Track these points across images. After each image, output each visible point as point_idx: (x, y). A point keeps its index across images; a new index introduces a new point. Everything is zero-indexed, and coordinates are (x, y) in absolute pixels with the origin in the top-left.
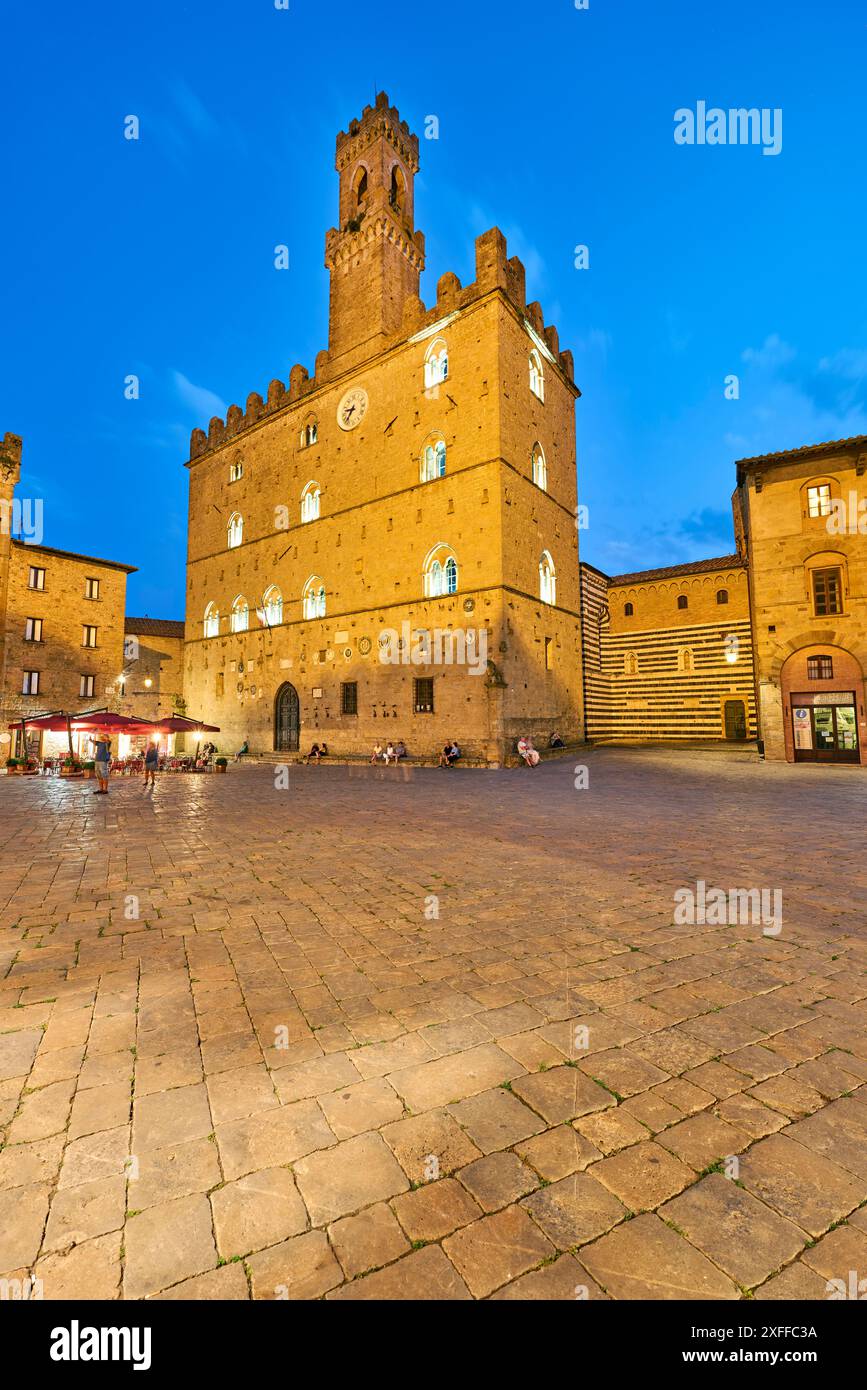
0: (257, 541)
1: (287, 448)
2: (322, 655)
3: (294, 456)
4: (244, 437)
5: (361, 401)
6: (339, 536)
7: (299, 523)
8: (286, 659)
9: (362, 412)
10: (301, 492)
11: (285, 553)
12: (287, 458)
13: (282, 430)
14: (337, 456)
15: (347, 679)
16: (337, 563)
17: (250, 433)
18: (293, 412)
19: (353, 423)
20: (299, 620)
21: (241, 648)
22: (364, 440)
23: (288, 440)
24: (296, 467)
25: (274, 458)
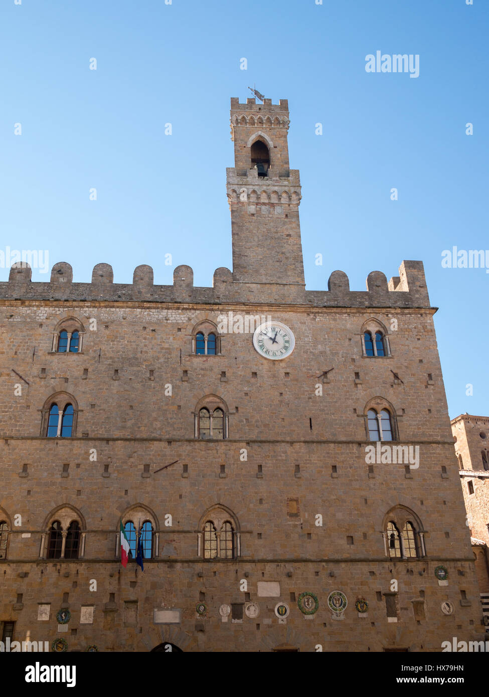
0: (108, 440)
1: (170, 345)
2: (237, 611)
3: (181, 357)
4: (87, 307)
5: (284, 336)
6: (260, 467)
7: (193, 437)
8: (167, 609)
9: (286, 348)
10: (195, 401)
11: (166, 467)
12: (169, 356)
13: (159, 322)
14: (253, 380)
15: (282, 645)
16: (259, 498)
17: (100, 307)
18: (180, 311)
19: (274, 354)
20: (192, 558)
21: (66, 585)
22: (290, 375)
23: (171, 338)
24: (186, 372)
25: (145, 349)
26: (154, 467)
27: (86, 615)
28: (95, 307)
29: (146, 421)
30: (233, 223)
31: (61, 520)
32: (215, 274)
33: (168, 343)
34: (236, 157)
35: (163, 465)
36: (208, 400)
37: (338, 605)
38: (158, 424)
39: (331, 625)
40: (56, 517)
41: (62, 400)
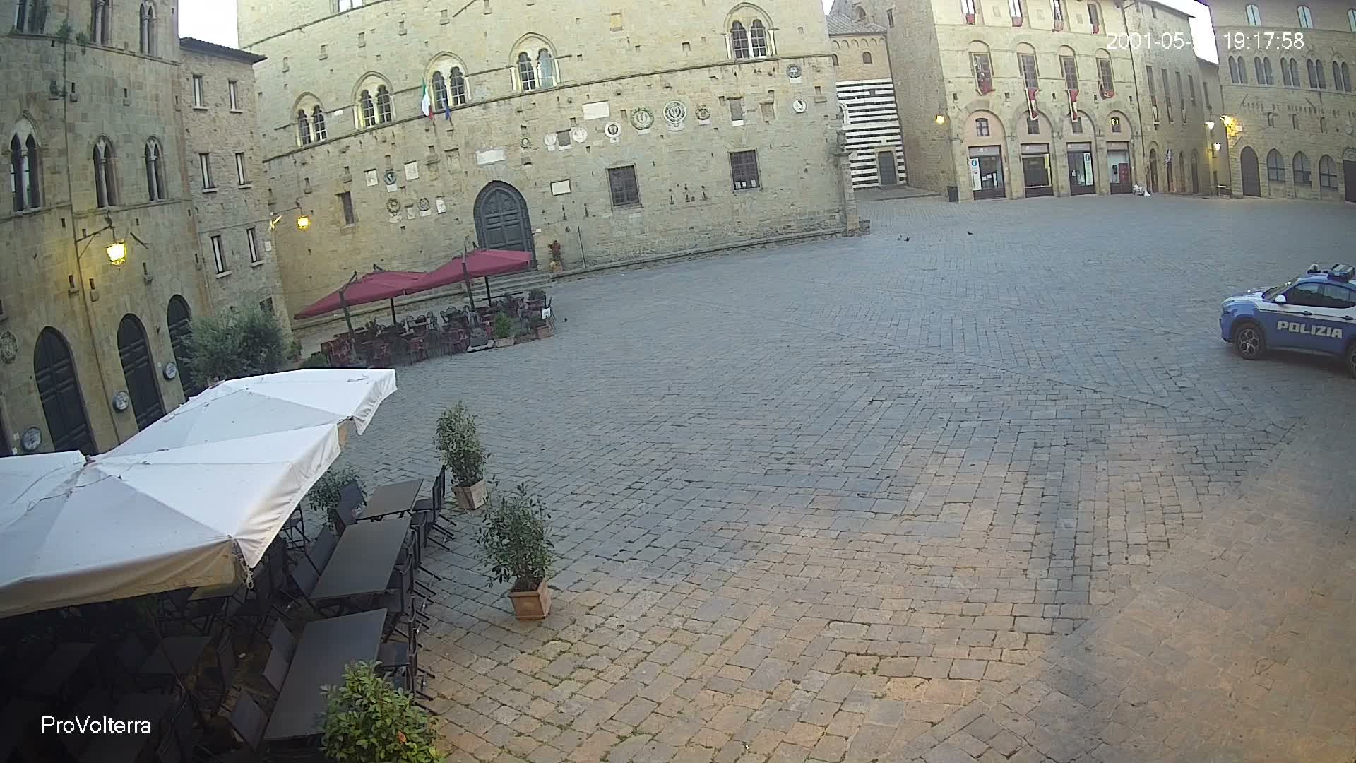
2: (564, 137)
8: (490, 150)
11: (465, 8)
15: (616, 163)
16: (575, 18)
20: (508, 94)
21: (387, 149)
26: (453, 10)
27: (411, 172)
31: (367, 88)
35: (461, 7)
37: (675, 116)
39: (669, 136)
40: (363, 88)
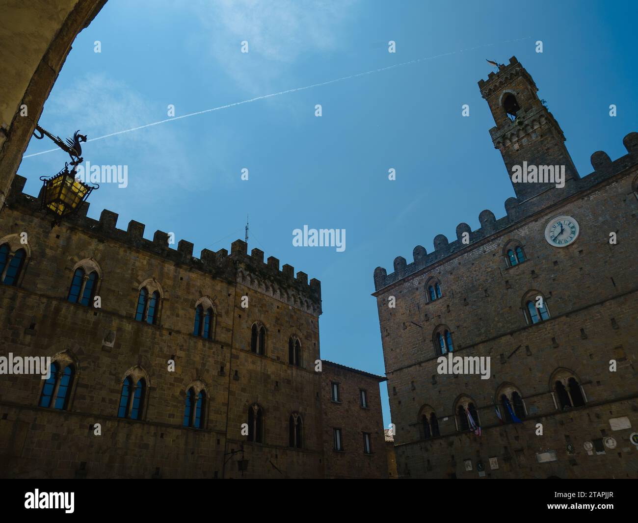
1: (492, 268)
2: (598, 445)
3: (501, 273)
4: (437, 266)
5: (569, 225)
6: (582, 330)
7: (526, 325)
8: (545, 452)
9: (573, 233)
10: (520, 299)
11: (514, 352)
12: (494, 276)
13: (480, 256)
14: (556, 267)
16: (589, 354)
17: (444, 263)
18: (491, 243)
19: (566, 241)
20: (552, 412)
21: (476, 446)
22: (584, 252)
23: (491, 263)
24: (507, 282)
25: (477, 278)
26: (507, 354)
27: (493, 463)
28: (441, 265)
29: (492, 326)
30: (506, 164)
31: (462, 404)
32: (506, 205)
33: (490, 267)
34: (495, 118)
35: (512, 351)
36: (529, 295)
38: (500, 324)
40: (459, 404)
41: (441, 330)
